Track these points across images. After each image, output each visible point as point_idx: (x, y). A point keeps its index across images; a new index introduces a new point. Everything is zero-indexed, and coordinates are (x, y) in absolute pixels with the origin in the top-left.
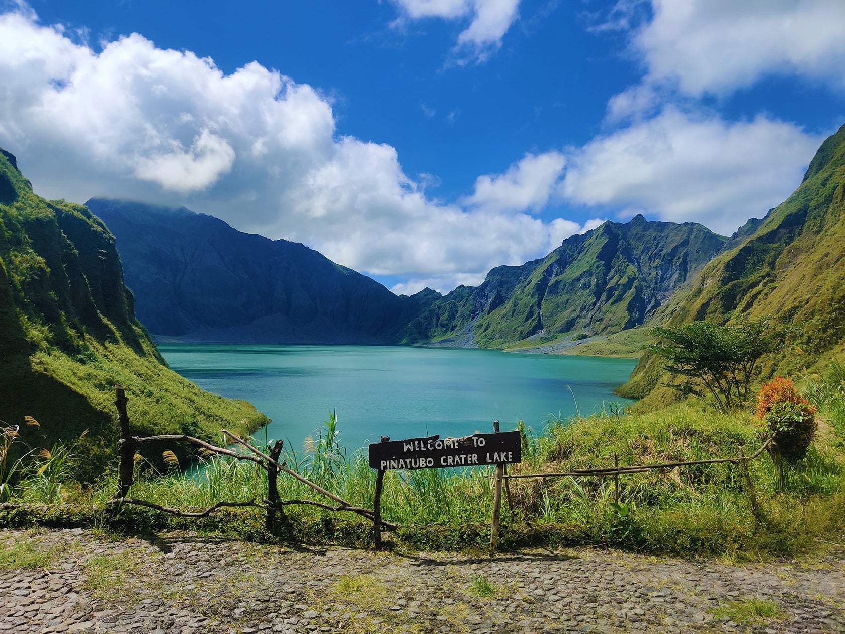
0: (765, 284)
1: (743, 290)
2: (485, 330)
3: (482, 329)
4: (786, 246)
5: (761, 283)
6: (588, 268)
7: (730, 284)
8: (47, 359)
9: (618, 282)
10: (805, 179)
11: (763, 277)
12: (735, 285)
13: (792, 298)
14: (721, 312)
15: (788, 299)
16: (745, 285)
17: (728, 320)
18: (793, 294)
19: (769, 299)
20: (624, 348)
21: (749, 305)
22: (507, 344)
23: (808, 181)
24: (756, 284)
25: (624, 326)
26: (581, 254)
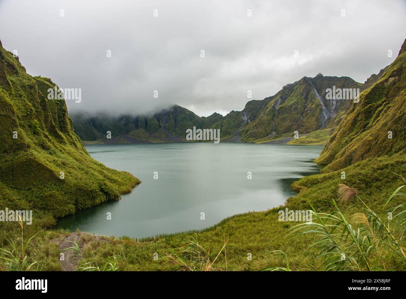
0: (385, 106)
1: (375, 109)
2: (246, 133)
3: (244, 133)
4: (393, 86)
5: (383, 105)
6: (296, 100)
7: (368, 105)
8: (35, 153)
9: (311, 107)
10: (399, 54)
11: (383, 102)
12: (370, 106)
13: (399, 111)
14: (364, 120)
15: (397, 112)
16: (376, 106)
17: (368, 124)
18: (399, 109)
19: (388, 113)
20: (315, 140)
21: (378, 116)
22: (257, 140)
23: (401, 55)
24: (381, 105)
25: (314, 129)
26: (292, 94)
